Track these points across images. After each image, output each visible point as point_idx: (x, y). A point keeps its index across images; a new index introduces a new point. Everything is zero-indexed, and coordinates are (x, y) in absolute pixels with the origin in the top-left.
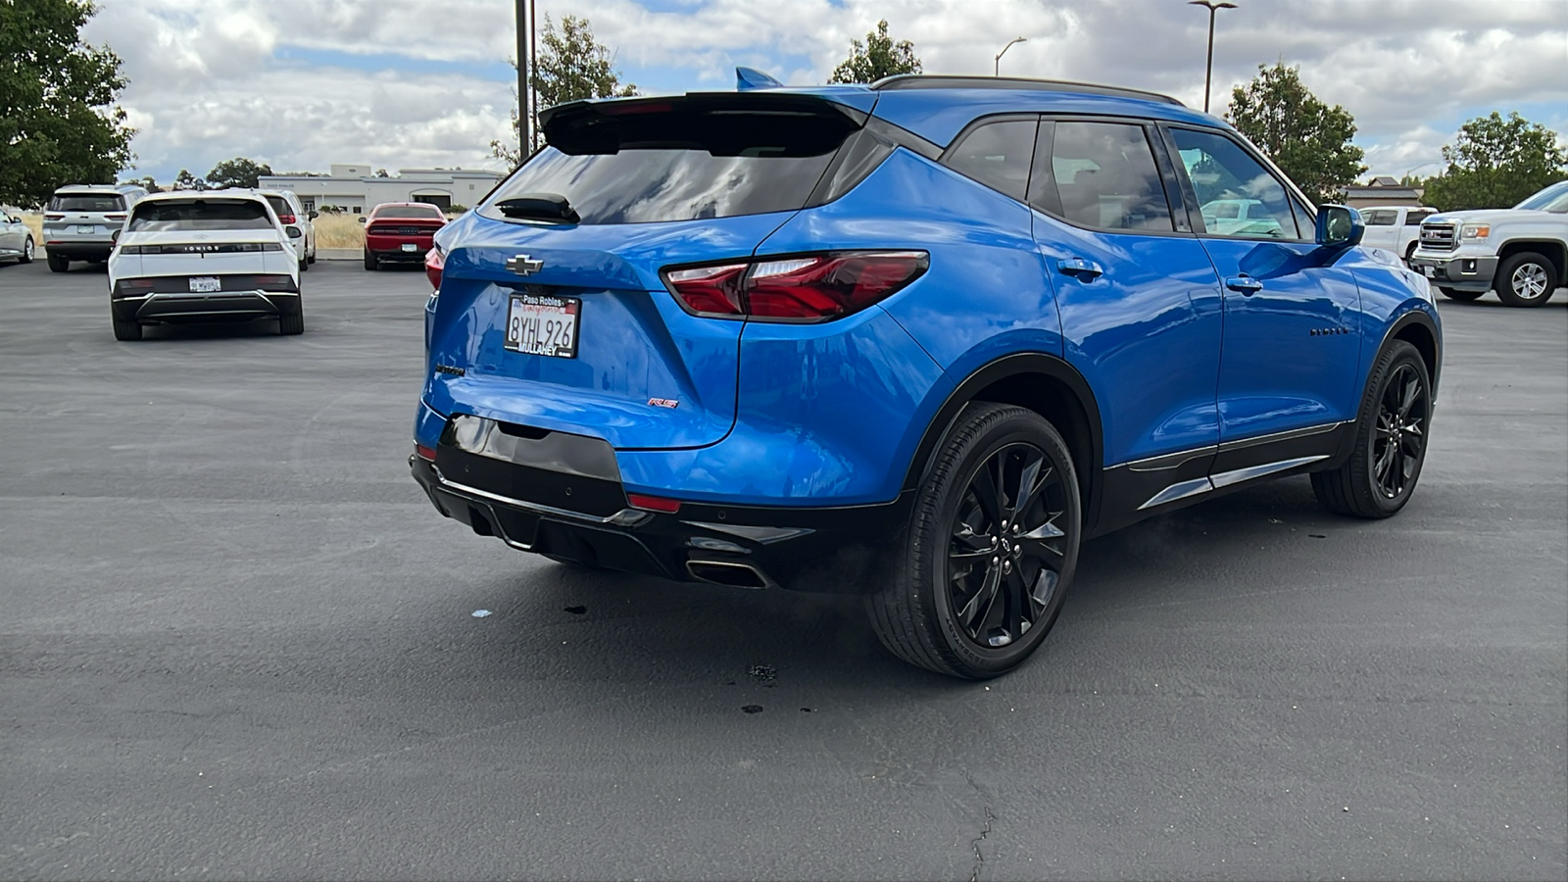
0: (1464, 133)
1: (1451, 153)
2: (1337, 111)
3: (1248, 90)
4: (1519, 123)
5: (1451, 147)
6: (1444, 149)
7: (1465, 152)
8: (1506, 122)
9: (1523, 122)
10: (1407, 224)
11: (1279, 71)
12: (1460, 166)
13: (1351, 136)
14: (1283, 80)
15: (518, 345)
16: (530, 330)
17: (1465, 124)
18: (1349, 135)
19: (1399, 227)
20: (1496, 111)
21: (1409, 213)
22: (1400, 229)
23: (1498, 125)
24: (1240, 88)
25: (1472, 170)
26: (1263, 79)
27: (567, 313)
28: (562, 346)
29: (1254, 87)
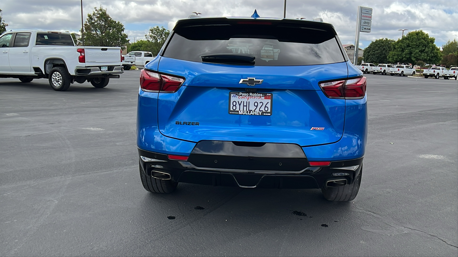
0: (150, 31)
1: (147, 37)
2: (119, 23)
3: (92, 15)
4: (164, 29)
5: (147, 35)
6: (146, 36)
7: (151, 36)
8: (161, 29)
9: (165, 29)
10: (145, 56)
11: (101, 10)
12: (150, 40)
13: (123, 31)
14: (103, 13)
15: (238, 112)
16: (244, 106)
17: (150, 29)
18: (123, 30)
19: (143, 57)
20: (158, 26)
21: (145, 53)
22: (143, 58)
23: (159, 30)
24: (90, 14)
25: (153, 42)
26: (96, 12)
27: (265, 99)
28: (264, 111)
29: (94, 14)
